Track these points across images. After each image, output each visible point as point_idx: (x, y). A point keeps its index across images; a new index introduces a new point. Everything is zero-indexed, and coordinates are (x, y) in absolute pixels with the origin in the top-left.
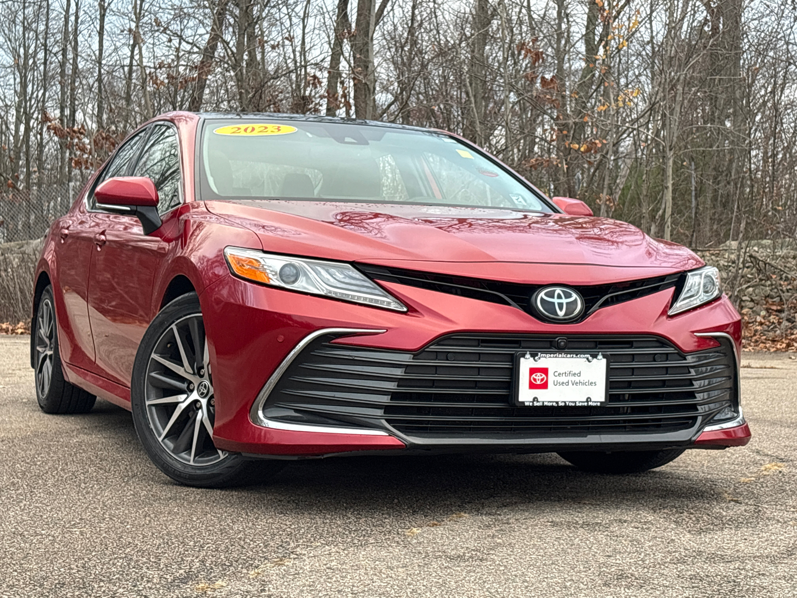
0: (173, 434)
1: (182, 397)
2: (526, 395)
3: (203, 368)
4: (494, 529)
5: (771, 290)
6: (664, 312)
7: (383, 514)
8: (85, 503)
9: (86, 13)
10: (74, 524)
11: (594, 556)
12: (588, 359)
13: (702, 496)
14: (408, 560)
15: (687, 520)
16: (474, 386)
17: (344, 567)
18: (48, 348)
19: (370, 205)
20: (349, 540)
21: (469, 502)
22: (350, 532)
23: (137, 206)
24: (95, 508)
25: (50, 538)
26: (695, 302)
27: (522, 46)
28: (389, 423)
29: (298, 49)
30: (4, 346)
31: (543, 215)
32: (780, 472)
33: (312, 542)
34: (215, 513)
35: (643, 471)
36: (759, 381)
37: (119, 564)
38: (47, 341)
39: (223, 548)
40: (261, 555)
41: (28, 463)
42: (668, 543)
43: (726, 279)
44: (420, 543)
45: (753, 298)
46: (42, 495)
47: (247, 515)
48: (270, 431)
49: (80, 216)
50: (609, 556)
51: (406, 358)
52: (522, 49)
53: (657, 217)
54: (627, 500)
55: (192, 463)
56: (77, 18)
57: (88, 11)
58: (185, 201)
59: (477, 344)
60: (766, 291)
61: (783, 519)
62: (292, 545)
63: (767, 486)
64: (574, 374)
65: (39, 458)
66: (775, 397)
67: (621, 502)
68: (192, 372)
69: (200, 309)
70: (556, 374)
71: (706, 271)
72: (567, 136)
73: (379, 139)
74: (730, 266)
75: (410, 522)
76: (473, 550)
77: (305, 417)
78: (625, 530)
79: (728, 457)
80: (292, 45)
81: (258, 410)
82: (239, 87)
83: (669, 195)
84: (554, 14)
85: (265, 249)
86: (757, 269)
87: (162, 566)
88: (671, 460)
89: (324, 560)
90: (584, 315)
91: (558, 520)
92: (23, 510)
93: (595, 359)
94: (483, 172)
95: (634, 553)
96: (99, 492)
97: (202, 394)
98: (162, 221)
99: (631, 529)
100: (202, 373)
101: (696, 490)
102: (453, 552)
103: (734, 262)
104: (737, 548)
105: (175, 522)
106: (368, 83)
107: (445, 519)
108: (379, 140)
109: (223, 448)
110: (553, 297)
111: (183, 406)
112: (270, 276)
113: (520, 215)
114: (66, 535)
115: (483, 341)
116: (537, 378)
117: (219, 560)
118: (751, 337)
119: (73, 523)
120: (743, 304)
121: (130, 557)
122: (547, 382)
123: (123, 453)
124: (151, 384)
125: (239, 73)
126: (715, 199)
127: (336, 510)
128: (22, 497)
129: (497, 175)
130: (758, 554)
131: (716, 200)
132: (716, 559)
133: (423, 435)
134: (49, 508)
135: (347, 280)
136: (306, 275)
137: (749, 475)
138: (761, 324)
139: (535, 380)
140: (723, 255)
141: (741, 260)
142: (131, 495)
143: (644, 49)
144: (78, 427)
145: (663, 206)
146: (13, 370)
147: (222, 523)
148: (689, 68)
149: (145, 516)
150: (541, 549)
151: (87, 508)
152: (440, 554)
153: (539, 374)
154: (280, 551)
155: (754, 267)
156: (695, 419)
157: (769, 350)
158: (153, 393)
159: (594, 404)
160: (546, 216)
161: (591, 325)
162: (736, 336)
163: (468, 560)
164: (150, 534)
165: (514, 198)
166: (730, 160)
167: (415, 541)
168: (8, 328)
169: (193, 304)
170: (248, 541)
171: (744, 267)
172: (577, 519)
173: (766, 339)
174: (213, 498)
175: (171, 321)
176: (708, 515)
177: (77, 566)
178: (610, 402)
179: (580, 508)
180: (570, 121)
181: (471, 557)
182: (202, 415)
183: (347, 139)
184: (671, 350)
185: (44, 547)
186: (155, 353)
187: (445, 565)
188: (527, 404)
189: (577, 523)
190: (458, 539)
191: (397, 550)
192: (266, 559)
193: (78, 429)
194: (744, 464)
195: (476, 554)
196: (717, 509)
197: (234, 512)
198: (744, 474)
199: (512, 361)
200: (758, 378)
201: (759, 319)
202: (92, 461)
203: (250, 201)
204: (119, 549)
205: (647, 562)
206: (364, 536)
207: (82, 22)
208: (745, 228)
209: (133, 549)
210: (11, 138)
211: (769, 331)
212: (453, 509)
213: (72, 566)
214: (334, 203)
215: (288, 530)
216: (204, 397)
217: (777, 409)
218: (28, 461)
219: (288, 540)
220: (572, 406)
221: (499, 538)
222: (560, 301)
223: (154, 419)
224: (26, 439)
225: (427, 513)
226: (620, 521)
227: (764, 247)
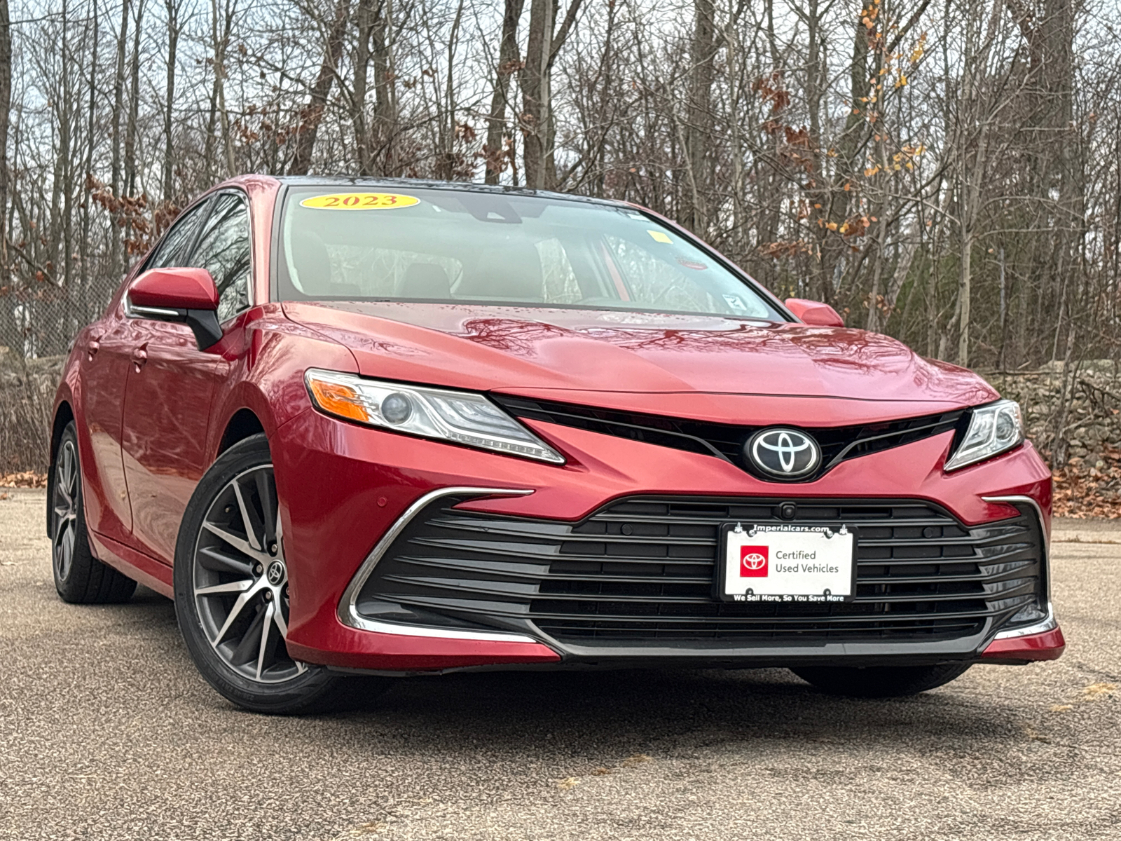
0: (233, 637)
1: (246, 584)
2: (735, 585)
3: (275, 542)
4: (687, 779)
5: (1111, 432)
6: (939, 466)
7: (528, 756)
8: (100, 737)
9: (150, 36)
10: (82, 768)
11: (829, 821)
12: (826, 533)
13: (993, 731)
14: (556, 826)
15: (969, 767)
16: (660, 571)
17: (462, 835)
18: (70, 510)
19: (520, 309)
20: (474, 795)
21: (654, 739)
22: (478, 783)
23: (187, 309)
24: (115, 744)
25: (44, 788)
26: (984, 452)
27: (759, 83)
28: (537, 625)
29: (444, 87)
30: (23, 505)
31: (769, 325)
32: (1110, 697)
33: (420, 798)
34: (287, 753)
35: (912, 694)
36: (1091, 561)
37: (136, 829)
38: (69, 499)
39: (290, 806)
40: (344, 817)
41: (29, 676)
42: (939, 803)
43: (1047, 415)
44: (577, 800)
45: (1086, 442)
46: (42, 723)
47: (332, 755)
48: (367, 634)
49: (114, 324)
50: (850, 822)
51: (562, 531)
52: (758, 88)
53: (949, 327)
54: (884, 737)
55: (258, 679)
56: (137, 43)
57: (152, 34)
58: (255, 302)
59: (665, 511)
60: (1104, 433)
61: (1109, 767)
62: (391, 801)
63: (1089, 718)
64: (806, 556)
65: (47, 669)
66: (1111, 585)
67: (876, 740)
68: (260, 548)
69: (271, 459)
70: (780, 555)
71: (1002, 407)
72: (821, 211)
73: (536, 215)
74: (1053, 397)
75: (566, 768)
76: (653, 811)
77: (418, 615)
78: (876, 782)
79: (1037, 675)
80: (434, 82)
81: (349, 604)
82: (360, 141)
83: (965, 296)
84: (805, 38)
85: (362, 373)
86: (1092, 402)
87: (198, 833)
88: (954, 678)
89: (434, 825)
90: (820, 470)
91: (781, 767)
92: (12, 745)
93: (836, 534)
94: (684, 262)
95: (887, 817)
96: (124, 720)
97: (274, 579)
98: (223, 331)
99: (886, 780)
100: (274, 550)
101: (986, 723)
102: (624, 815)
103: (1058, 392)
104: (1039, 811)
105: (227, 766)
106: (539, 136)
107: (617, 764)
108: (537, 217)
109: (303, 658)
110: (776, 444)
111: (247, 597)
112: (369, 411)
113: (736, 325)
114: (67, 785)
115: (674, 507)
116: (752, 560)
117: (283, 824)
118: (1083, 498)
119: (79, 766)
120: (1071, 451)
121: (153, 818)
122: (766, 567)
123: (168, 661)
124: (202, 564)
125: (358, 122)
126: (1034, 300)
127: (461, 749)
128: (12, 727)
129: (706, 267)
130: (1069, 821)
131: (1036, 302)
132: (1007, 827)
133: (586, 642)
134: (48, 744)
135: (479, 418)
136: (420, 410)
137: (1065, 701)
138: (1097, 479)
139: (749, 563)
140: (1043, 381)
141: (1069, 388)
142: (170, 724)
143: (933, 90)
144: (109, 623)
145: (957, 311)
146: (30, 539)
147: (295, 768)
148: (996, 116)
149: (185, 756)
150: (753, 810)
151: (104, 743)
152: (605, 816)
153: (754, 555)
154: (372, 811)
155: (1087, 398)
156: (982, 620)
157: (1107, 516)
158: (205, 577)
159: (835, 599)
160: (774, 326)
161: (831, 484)
162: (1044, 500)
163: (644, 827)
164: (188, 783)
165: (729, 301)
166: (1056, 246)
167: (570, 797)
168: (31, 479)
169: (260, 451)
170: (329, 795)
171: (1073, 398)
172: (809, 765)
173: (1103, 501)
174: (286, 731)
175: (232, 474)
176: (1001, 760)
177: (75, 832)
178: (858, 595)
179: (815, 748)
180: (826, 191)
181: (649, 822)
182: (272, 610)
183: (491, 216)
184: (947, 521)
185: (32, 802)
186: (208, 520)
187: (610, 833)
188: (736, 598)
189: (808, 771)
190: (633, 795)
191: (543, 811)
192: (350, 823)
193: (108, 627)
194: (1058, 684)
195: (657, 818)
196: (1013, 752)
197: (313, 751)
198: (1058, 699)
199: (715, 536)
200: (1089, 557)
201: (1093, 472)
202: (121, 673)
203: (347, 303)
204: (140, 807)
205: (905, 832)
206: (498, 788)
207: (144, 51)
208: (1075, 344)
209: (160, 806)
210: (48, 213)
211: (1108, 490)
212: (631, 748)
213: (68, 831)
214: (467, 307)
215: (388, 779)
216: (276, 585)
217: (1112, 603)
218: (30, 673)
219: (386, 794)
220: (802, 602)
221: (692, 794)
222: (786, 449)
223: (205, 615)
224: (33, 641)
225: (593, 754)
226: (872, 768)
227: (1103, 370)
